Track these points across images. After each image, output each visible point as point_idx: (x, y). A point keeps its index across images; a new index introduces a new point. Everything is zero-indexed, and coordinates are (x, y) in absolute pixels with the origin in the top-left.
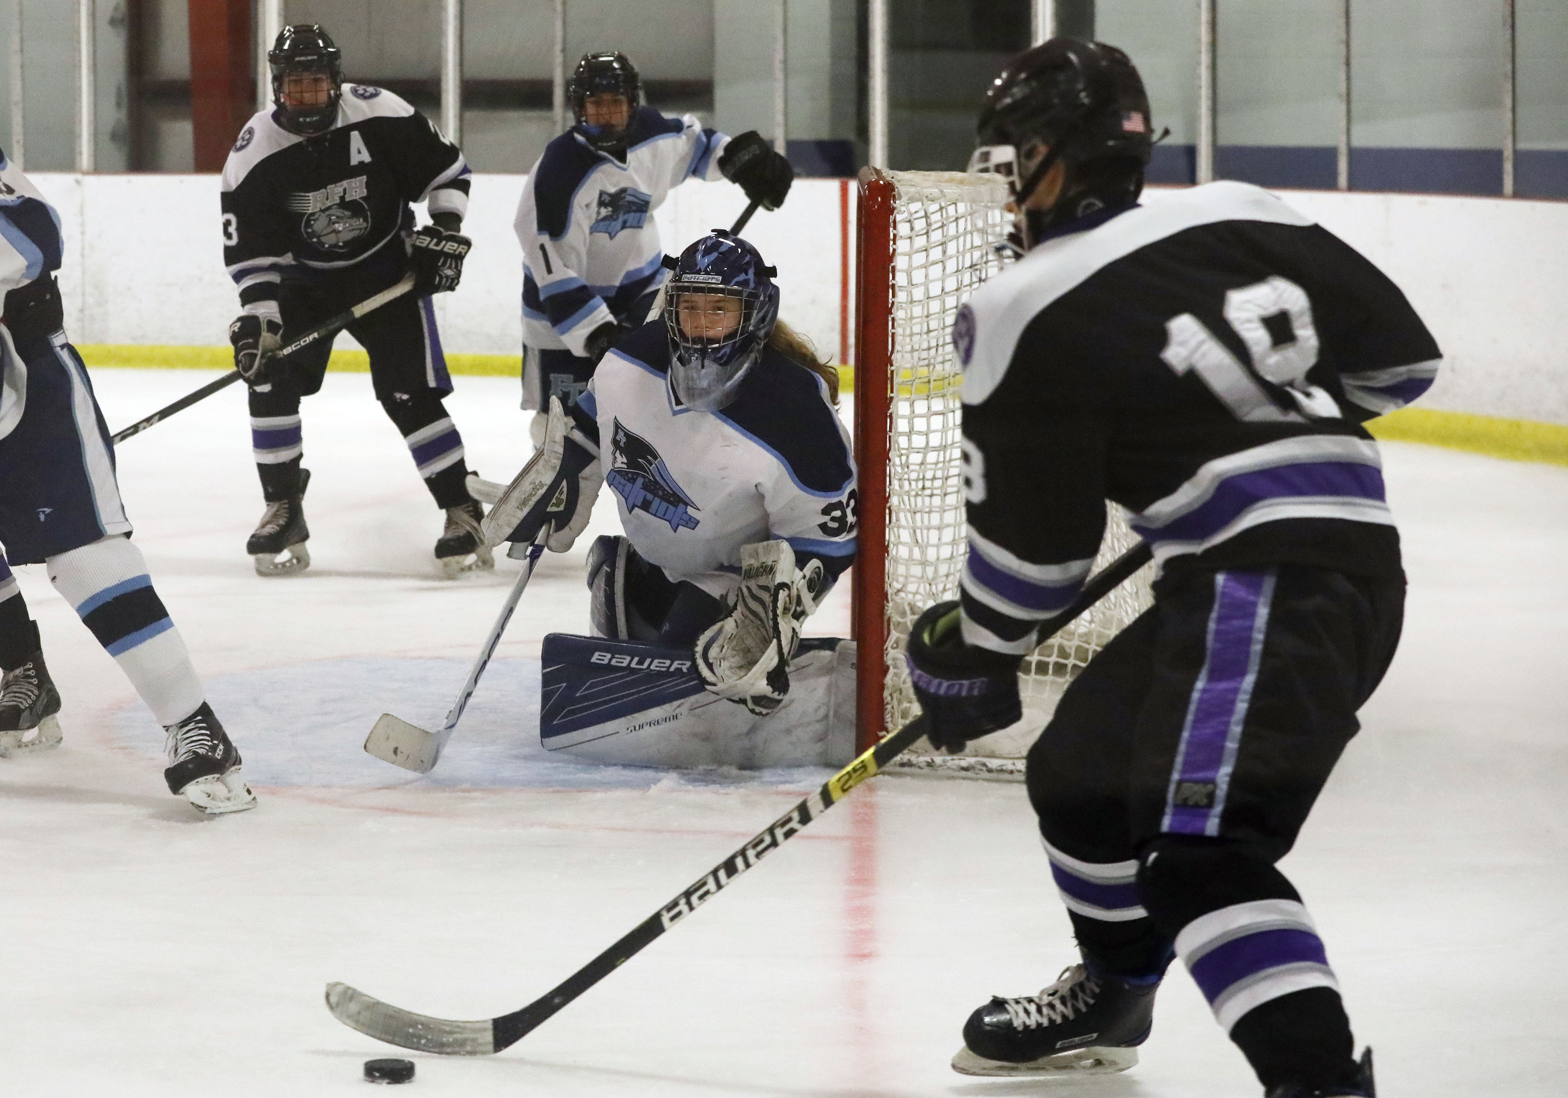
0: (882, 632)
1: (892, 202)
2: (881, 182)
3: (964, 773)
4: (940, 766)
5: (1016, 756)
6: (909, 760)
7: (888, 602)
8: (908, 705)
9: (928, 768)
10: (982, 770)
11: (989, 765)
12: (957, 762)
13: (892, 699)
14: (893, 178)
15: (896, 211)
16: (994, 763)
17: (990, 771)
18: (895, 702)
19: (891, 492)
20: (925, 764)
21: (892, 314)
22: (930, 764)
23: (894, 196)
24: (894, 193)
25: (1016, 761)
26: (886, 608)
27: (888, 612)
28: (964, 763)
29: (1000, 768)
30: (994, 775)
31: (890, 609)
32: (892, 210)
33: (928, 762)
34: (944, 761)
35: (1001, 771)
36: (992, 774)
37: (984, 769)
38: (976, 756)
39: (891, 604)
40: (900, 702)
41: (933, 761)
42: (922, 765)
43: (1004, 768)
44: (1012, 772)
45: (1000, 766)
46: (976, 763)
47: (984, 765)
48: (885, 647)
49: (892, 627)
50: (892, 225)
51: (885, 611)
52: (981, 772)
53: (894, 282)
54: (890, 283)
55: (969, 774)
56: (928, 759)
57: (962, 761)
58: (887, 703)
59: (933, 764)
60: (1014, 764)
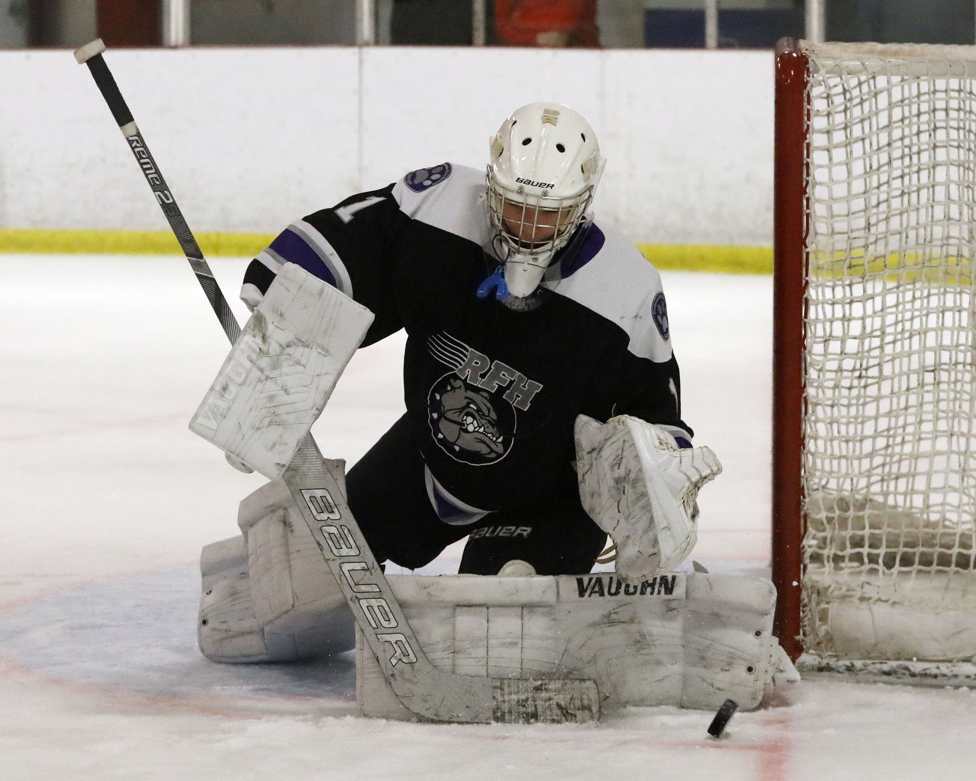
0: (799, 529)
1: (805, 76)
2: (795, 55)
3: (885, 678)
4: (861, 670)
5: (941, 658)
6: (828, 664)
7: (804, 497)
8: (826, 606)
9: (847, 672)
10: (904, 674)
11: (912, 669)
12: (878, 666)
13: (810, 601)
14: (807, 50)
15: (809, 85)
16: (917, 667)
17: (913, 675)
18: (813, 604)
19: (807, 382)
20: (844, 668)
21: (806, 193)
22: (850, 669)
23: (808, 69)
24: (807, 66)
25: (940, 665)
26: (802, 503)
27: (805, 508)
28: (886, 667)
29: (924, 672)
30: (917, 680)
31: (806, 504)
32: (805, 84)
33: (847, 667)
34: (865, 665)
35: (925, 675)
36: (915, 679)
37: (907, 673)
38: (898, 659)
39: (807, 500)
40: (818, 604)
41: (853, 665)
42: (841, 669)
43: (928, 672)
44: (936, 676)
45: (924, 670)
46: (898, 666)
47: (907, 669)
48: (801, 546)
49: (809, 524)
50: (806, 99)
51: (801, 507)
52: (903, 676)
53: (808, 160)
54: (805, 162)
55: (891, 679)
56: (848, 663)
57: (884, 665)
58: (805, 606)
59: (853, 669)
60: (938, 668)
